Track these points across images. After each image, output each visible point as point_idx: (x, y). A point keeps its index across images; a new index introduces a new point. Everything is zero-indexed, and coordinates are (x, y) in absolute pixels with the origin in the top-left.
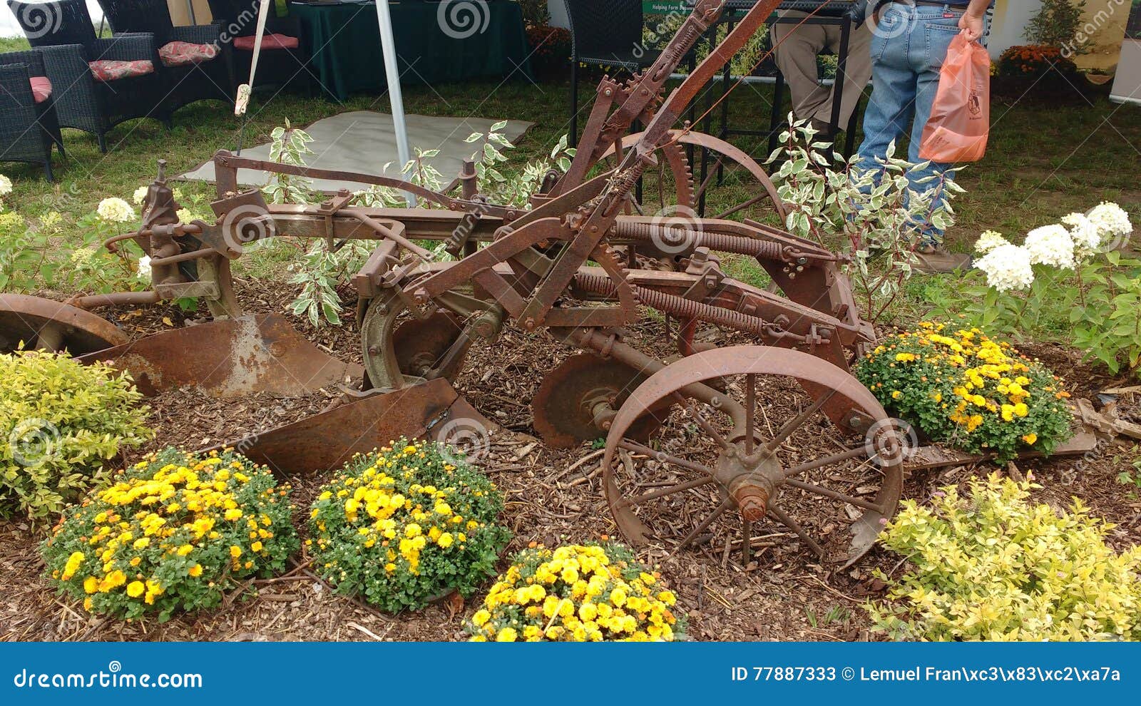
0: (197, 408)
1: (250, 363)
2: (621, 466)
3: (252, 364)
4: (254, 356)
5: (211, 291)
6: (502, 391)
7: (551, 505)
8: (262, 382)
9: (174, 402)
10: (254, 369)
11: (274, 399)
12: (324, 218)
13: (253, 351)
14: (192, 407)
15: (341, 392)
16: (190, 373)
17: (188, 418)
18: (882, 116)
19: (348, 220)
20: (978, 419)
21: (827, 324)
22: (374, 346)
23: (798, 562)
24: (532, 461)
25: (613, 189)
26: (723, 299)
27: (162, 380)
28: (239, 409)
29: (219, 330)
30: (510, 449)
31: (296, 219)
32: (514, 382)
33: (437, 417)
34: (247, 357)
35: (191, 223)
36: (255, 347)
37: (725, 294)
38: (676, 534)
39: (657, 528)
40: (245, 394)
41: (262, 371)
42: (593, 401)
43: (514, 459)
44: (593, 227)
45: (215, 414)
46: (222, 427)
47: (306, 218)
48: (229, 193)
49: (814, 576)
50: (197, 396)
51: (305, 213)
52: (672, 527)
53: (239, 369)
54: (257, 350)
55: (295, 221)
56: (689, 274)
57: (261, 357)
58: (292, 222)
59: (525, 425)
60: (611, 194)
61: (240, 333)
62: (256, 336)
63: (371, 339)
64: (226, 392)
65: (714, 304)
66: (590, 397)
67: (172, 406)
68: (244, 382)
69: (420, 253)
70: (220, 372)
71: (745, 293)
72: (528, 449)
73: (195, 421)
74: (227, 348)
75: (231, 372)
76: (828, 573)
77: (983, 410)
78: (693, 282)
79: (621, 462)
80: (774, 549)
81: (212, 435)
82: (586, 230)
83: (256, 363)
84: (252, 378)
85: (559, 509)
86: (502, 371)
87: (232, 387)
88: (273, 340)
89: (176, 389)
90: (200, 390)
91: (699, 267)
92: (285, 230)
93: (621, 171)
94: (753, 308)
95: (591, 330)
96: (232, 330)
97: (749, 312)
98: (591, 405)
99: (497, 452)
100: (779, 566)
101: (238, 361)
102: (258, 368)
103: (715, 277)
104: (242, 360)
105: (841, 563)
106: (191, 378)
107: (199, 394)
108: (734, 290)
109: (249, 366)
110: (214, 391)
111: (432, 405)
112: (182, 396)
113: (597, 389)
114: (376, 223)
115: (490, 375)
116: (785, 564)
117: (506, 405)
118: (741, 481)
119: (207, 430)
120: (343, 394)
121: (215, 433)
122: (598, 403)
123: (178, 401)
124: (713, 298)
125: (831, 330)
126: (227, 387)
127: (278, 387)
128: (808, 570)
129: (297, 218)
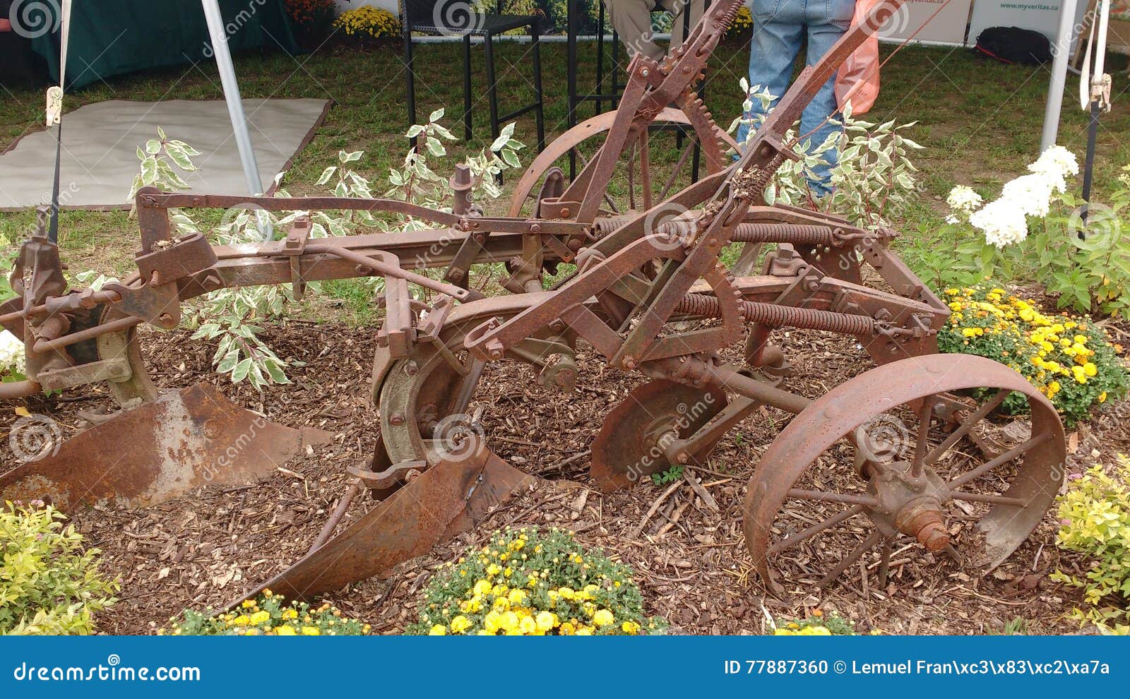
0: (127, 528)
1: (181, 455)
2: (698, 500)
3: (185, 454)
4: (185, 444)
5: (120, 371)
6: (505, 431)
7: (657, 567)
8: (198, 474)
9: (94, 526)
10: (188, 461)
11: (222, 493)
12: (288, 258)
13: (184, 437)
14: (120, 527)
15: (355, 477)
16: (106, 484)
17: (119, 544)
18: (772, 70)
19: (318, 258)
20: (1056, 386)
21: (928, 312)
22: (397, 414)
23: (938, 574)
24: (596, 511)
25: (739, 192)
26: (816, 300)
27: (70, 499)
28: (187, 518)
29: (138, 421)
30: (563, 503)
31: (247, 264)
32: (513, 416)
33: (474, 484)
34: (176, 446)
35: (104, 289)
36: (184, 432)
37: (819, 295)
38: (807, 573)
39: (785, 569)
40: (180, 494)
41: (199, 460)
42: (657, 432)
43: (575, 515)
44: (713, 240)
45: (155, 531)
46: (175, 548)
47: (260, 261)
48: (161, 243)
49: (961, 586)
50: (120, 511)
51: (259, 255)
52: (798, 563)
53: (169, 464)
54: (188, 436)
55: (245, 267)
56: (778, 276)
57: (194, 443)
58: (240, 269)
59: (557, 469)
60: (737, 199)
61: (164, 418)
62: (185, 418)
63: (394, 405)
64: (155, 496)
65: (806, 306)
66: (652, 429)
67: (93, 532)
68: (178, 480)
69: (449, 292)
70: (146, 473)
71: (844, 291)
72: (583, 499)
73: (132, 545)
74: (151, 440)
75: (159, 470)
76: (976, 581)
77: (1058, 376)
78: (787, 286)
79: (696, 495)
80: (910, 565)
81: (167, 562)
82: (704, 244)
83: (189, 453)
84: (187, 473)
85: (671, 570)
86: (492, 405)
87: (160, 491)
88: (206, 419)
89: (89, 508)
90: (122, 502)
91: (786, 266)
92: (231, 280)
93: (745, 170)
94: (856, 305)
95: (689, 358)
96: (153, 414)
97: (853, 311)
98: (656, 438)
99: (551, 511)
100: (920, 582)
101: (166, 454)
102: (193, 458)
103: (816, 278)
104: (171, 452)
105: (986, 567)
106: (108, 490)
107: (121, 507)
108: (829, 289)
109: (181, 458)
110: (139, 499)
111: (468, 471)
112: (101, 516)
113: (660, 418)
114: (361, 256)
115: (480, 413)
116: (926, 579)
117: (520, 447)
118: (913, 508)
119: (157, 556)
120: (358, 480)
121: (169, 558)
122: (663, 433)
123: (98, 524)
124: (805, 300)
125: (931, 318)
126: (156, 491)
127: (223, 477)
128: (954, 581)
129: (247, 262)
